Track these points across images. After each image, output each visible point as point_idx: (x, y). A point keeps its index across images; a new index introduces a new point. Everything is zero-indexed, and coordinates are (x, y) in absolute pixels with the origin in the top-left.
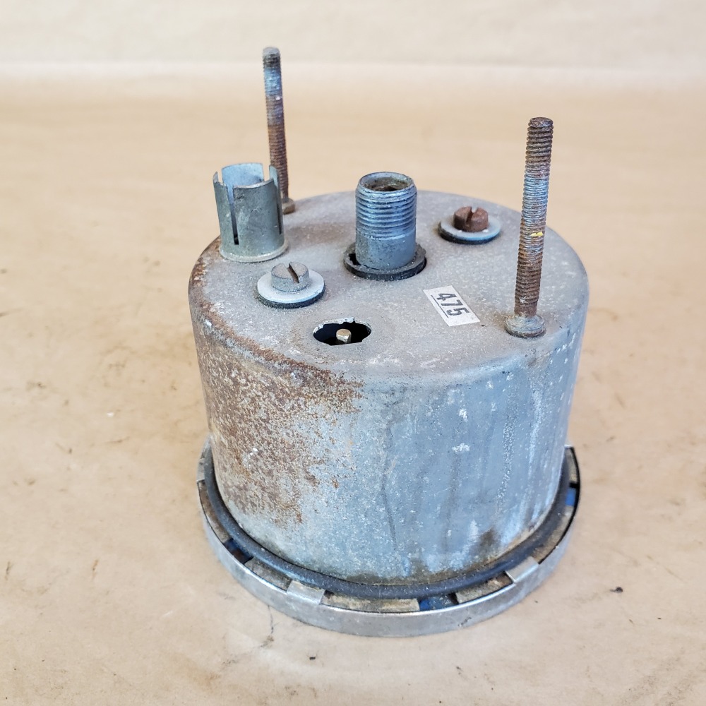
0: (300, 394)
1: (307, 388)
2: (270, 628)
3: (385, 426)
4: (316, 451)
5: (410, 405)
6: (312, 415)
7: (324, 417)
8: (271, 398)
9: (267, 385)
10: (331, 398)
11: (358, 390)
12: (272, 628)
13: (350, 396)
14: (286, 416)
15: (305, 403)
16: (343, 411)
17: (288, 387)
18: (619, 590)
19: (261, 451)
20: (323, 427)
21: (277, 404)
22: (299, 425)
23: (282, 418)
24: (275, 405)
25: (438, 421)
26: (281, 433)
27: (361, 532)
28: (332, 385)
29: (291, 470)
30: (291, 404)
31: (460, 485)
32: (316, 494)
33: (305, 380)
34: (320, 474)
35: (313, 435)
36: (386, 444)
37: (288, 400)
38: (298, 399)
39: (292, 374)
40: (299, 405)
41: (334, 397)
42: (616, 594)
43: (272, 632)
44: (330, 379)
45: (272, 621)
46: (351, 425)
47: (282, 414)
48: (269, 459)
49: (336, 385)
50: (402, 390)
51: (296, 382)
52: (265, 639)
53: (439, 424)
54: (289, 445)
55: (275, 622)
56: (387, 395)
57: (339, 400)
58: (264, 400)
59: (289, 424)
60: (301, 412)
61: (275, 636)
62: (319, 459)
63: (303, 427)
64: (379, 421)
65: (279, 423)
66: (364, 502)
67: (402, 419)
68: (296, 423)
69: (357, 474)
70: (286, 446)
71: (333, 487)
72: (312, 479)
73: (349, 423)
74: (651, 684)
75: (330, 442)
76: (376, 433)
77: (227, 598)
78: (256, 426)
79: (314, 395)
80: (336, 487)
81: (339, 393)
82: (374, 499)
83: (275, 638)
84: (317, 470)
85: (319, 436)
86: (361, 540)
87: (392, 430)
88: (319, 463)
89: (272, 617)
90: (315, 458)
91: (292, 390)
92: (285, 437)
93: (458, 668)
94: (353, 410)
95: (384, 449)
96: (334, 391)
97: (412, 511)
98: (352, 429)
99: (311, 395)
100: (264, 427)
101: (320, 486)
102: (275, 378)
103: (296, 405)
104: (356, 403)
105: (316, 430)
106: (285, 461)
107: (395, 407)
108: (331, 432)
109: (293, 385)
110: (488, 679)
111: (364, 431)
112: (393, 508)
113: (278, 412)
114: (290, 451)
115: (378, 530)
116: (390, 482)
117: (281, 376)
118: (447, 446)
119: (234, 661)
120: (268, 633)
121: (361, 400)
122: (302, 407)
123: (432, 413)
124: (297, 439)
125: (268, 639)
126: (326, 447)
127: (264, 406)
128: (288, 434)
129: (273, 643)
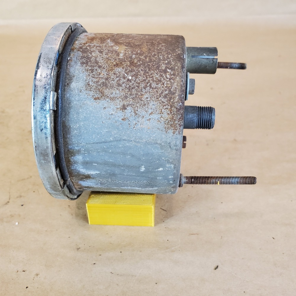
0: (171, 107)
1: (176, 110)
3: (159, 142)
4: (141, 111)
5: (169, 152)
6: (162, 112)
7: (162, 117)
8: (165, 91)
9: (172, 90)
10: (172, 121)
11: (177, 132)
13: (174, 129)
14: (157, 98)
15: (167, 108)
16: (166, 126)
17: (174, 101)
19: (131, 82)
20: (156, 116)
21: (163, 94)
22: (153, 105)
23: (155, 96)
24: (162, 93)
25: (159, 161)
26: (146, 95)
27: (97, 129)
28: (179, 121)
29: (126, 97)
30: (165, 101)
31: (122, 168)
32: (116, 109)
33: (179, 109)
34: (128, 112)
35: (150, 111)
36: (149, 142)
37: (166, 100)
38: (168, 106)
39: (181, 104)
40: (165, 105)
41: (173, 122)
44: (181, 121)
46: (159, 129)
47: (158, 96)
48: (128, 85)
49: (179, 123)
50: (176, 149)
51: (177, 105)
53: (157, 162)
54: (141, 98)
55: (11, 197)
56: (174, 144)
57: (171, 124)
58: (163, 87)
59: (153, 99)
60: (162, 106)
62: (137, 113)
63: (153, 106)
64: (161, 140)
65: (152, 94)
66: (115, 132)
67: (162, 149)
68: (155, 103)
69: (131, 129)
70: (140, 96)
71: (122, 118)
72: (124, 108)
73: (160, 128)
75: (148, 119)
76: (155, 138)
78: (145, 80)
79: (172, 113)
80: (123, 119)
81: (175, 124)
82: (118, 136)
84: (130, 111)
85: (151, 114)
86: (91, 129)
87: (156, 145)
88: (135, 112)
90: (137, 110)
91: (173, 103)
92: (145, 96)
94: (167, 130)
95: (146, 141)
96: (176, 122)
97: (110, 151)
98: (157, 129)
99: (172, 112)
100: (147, 86)
101: (121, 112)
102: (177, 94)
103: (165, 104)
104: (170, 131)
105: (153, 113)
106: (131, 95)
107: (168, 147)
108: (154, 120)
109: (176, 103)
111: (156, 134)
112: (113, 144)
113: (158, 94)
114: (138, 98)
115: (99, 137)
116: (128, 143)
117: (179, 98)
118: (145, 164)
120: (8, 200)
121: (172, 134)
122: (165, 107)
123: (164, 159)
124: (146, 102)
126: (145, 117)
127: (159, 87)
128: (147, 98)
129: (9, 203)
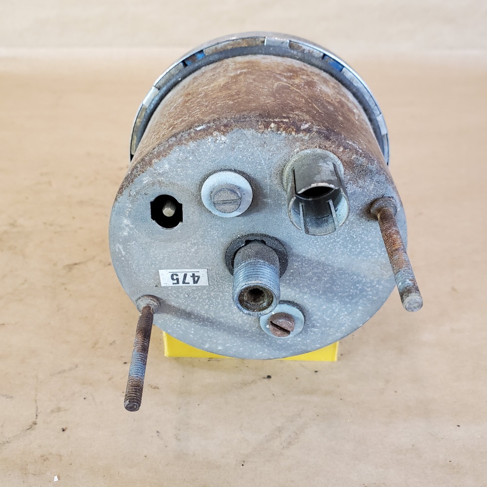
2: (35, 415)
12: (37, 416)
18: (269, 377)
42: (266, 380)
43: (36, 418)
45: (37, 411)
52: (31, 424)
55: (39, 411)
61: (38, 421)
74: (280, 431)
77: (7, 398)
83: (38, 422)
89: (37, 408)
93: (158, 432)
110: (177, 437)
119: (7, 442)
120: (34, 420)
125: (33, 423)
129: (36, 426)
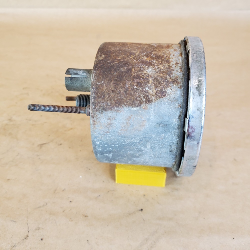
2: (28, 231)
18: (142, 210)
43: (28, 233)
45: (28, 229)
52: (26, 236)
55: (29, 229)
74: (147, 240)
77: (13, 222)
83: (29, 235)
89: (28, 227)
93: (88, 240)
110: (97, 243)
119: (15, 246)
120: (27, 234)
125: (27, 236)
129: (29, 237)
